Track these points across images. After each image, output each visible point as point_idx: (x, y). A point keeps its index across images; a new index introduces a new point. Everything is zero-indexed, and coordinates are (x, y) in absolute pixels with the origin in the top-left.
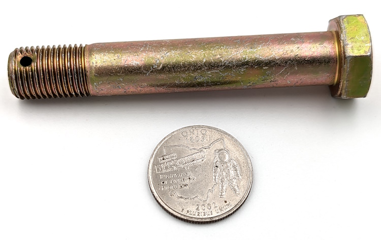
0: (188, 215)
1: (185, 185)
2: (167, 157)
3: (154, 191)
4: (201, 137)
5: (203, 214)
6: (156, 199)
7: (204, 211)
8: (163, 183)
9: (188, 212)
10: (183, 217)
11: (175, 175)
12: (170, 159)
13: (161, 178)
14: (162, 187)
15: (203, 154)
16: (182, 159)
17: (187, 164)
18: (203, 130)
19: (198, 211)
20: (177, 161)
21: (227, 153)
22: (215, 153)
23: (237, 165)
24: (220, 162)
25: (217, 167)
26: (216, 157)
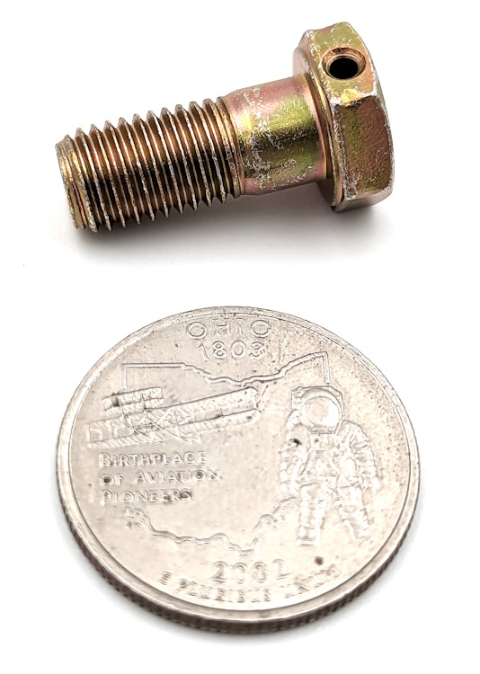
0: (183, 595)
1: (182, 496)
2: (128, 398)
3: (71, 506)
4: (248, 343)
5: (235, 596)
6: (75, 534)
7: (239, 587)
8: (107, 481)
9: (184, 584)
11: (152, 457)
12: (139, 406)
13: (101, 465)
14: (102, 494)
15: (253, 398)
16: (178, 407)
17: (197, 424)
18: (259, 323)
19: (221, 586)
20: (163, 413)
21: (336, 402)
22: (294, 400)
23: (365, 443)
24: (309, 428)
25: (297, 442)
26: (296, 410)
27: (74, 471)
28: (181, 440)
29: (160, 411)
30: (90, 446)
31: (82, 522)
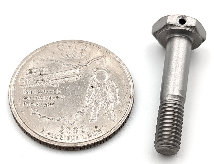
0: (48, 137)
1: (51, 104)
2: (35, 70)
4: (79, 52)
5: (66, 138)
7: (68, 135)
8: (25, 98)
9: (49, 134)
10: (41, 139)
11: (42, 91)
12: (39, 73)
13: (24, 93)
14: (23, 103)
15: (79, 72)
16: (52, 75)
17: (58, 80)
18: (83, 46)
19: (62, 135)
20: (47, 76)
21: (107, 73)
22: (93, 72)
23: (116, 88)
24: (97, 82)
25: (92, 87)
26: (93, 76)
27: (14, 95)
28: (52, 85)
29: (46, 75)
30: (20, 87)
31: (16, 112)
